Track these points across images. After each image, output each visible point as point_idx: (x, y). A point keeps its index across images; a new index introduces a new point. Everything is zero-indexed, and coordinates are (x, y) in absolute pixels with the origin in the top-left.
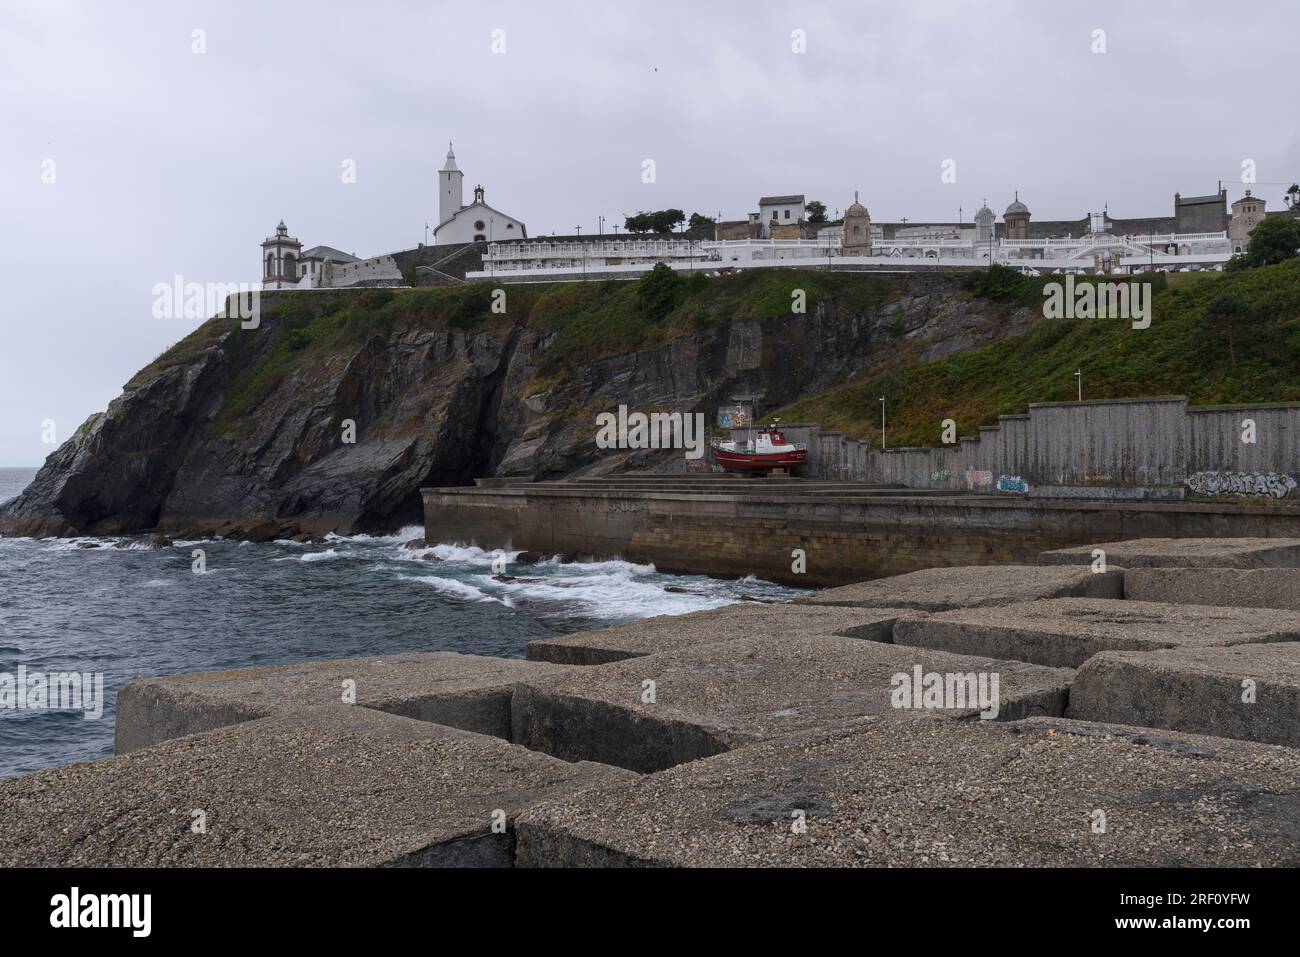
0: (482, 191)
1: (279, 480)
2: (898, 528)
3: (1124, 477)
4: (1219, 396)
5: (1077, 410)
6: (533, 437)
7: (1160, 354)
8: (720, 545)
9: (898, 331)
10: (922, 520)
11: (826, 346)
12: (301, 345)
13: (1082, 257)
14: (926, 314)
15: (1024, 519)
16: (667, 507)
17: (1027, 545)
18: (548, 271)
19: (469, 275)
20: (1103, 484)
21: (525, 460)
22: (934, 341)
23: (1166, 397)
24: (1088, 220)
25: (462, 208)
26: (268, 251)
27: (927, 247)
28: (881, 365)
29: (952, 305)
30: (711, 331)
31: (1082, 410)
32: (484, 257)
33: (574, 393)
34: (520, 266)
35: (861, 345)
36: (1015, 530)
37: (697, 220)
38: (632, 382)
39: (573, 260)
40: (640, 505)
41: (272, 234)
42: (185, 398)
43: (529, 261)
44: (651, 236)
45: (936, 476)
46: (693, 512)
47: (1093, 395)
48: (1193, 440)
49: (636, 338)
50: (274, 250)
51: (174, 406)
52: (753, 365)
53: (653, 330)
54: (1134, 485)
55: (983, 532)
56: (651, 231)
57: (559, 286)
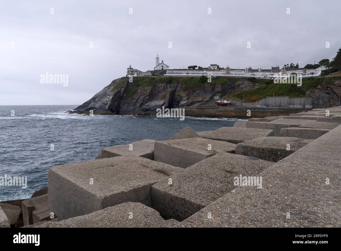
0: (163, 61)
1: (140, 106)
2: (259, 111)
3: (280, 106)
4: (293, 96)
5: (273, 98)
6: (185, 100)
7: (283, 91)
8: (231, 114)
9: (239, 86)
10: (263, 110)
11: (229, 88)
12: (138, 85)
13: (261, 76)
14: (243, 84)
15: (277, 110)
16: (222, 109)
17: (277, 113)
18: (177, 75)
19: (164, 75)
20: (277, 107)
21: (185, 104)
22: (244, 87)
23: (286, 96)
24: (258, 69)
25: (160, 64)
26: (128, 70)
27: (238, 73)
28: (237, 91)
29: (246, 83)
30: (213, 85)
31: (274, 97)
32: (166, 72)
33: (190, 94)
34: (172, 74)
35: (234, 88)
36: (276, 111)
37: (199, 67)
38: (200, 92)
39: (181, 73)
40: (217, 109)
41: (129, 67)
42: (122, 94)
43: (174, 73)
44: (192, 70)
45: (252, 106)
46: (227, 110)
47: (275, 96)
48: (289, 101)
49: (200, 86)
50: (130, 70)
51: (120, 95)
52: (220, 90)
53: (203, 85)
54: (281, 107)
55: (272, 112)
56: (192, 69)
57: (183, 78)
